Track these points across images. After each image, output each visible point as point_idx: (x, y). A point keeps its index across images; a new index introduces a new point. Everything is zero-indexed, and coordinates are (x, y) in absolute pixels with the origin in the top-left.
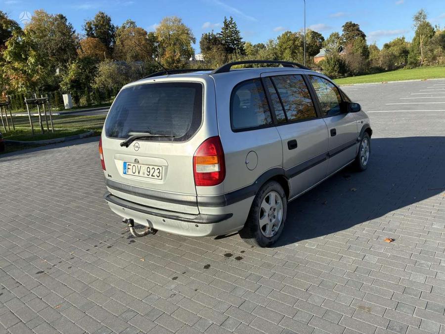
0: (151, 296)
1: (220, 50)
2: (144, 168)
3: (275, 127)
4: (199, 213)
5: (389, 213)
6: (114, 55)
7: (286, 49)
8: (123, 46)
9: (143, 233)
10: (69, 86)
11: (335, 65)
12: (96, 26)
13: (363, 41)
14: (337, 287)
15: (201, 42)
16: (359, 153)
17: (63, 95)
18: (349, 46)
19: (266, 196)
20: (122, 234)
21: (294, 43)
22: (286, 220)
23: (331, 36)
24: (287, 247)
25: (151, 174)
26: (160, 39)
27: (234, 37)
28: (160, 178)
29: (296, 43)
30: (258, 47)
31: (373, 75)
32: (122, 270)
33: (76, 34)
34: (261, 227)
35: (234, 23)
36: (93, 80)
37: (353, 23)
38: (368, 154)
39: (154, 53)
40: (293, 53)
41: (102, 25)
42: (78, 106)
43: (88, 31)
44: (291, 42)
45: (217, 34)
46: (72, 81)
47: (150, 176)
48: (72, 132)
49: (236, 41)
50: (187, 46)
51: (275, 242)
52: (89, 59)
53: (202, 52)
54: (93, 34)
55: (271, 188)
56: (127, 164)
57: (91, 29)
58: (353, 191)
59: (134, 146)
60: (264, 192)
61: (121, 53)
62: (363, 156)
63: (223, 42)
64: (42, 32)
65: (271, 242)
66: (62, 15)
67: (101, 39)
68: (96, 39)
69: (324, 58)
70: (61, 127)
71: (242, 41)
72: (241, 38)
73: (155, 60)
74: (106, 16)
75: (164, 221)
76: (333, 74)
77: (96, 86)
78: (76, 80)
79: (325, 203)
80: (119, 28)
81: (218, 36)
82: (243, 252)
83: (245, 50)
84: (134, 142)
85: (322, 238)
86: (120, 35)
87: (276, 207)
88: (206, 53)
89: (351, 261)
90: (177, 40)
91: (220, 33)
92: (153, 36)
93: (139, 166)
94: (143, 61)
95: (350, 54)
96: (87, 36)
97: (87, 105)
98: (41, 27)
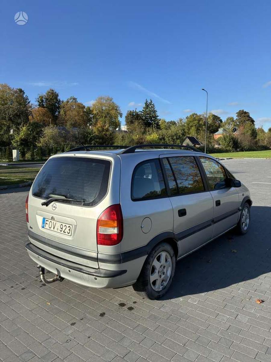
0: (50, 340)
1: (140, 124)
2: (58, 225)
3: (168, 198)
4: (99, 268)
5: (262, 275)
6: (57, 121)
7: (192, 126)
8: (66, 116)
9: (51, 280)
10: (19, 143)
11: (230, 141)
12: (47, 99)
13: (252, 125)
14: (211, 344)
15: (126, 117)
16: (240, 220)
17: (13, 150)
18: (241, 128)
19: (158, 255)
20: (37, 277)
21: (199, 123)
22: (174, 276)
23: (227, 119)
24: (173, 300)
25: (63, 230)
26: (95, 112)
27: (153, 115)
28: (70, 234)
29: (201, 122)
30: (171, 123)
31: (259, 152)
32: (30, 312)
33: (30, 104)
34: (151, 282)
35: (153, 105)
36: (39, 140)
37: (244, 111)
38: (248, 221)
39: (89, 122)
40: (198, 130)
41: (51, 99)
42: (24, 160)
43: (40, 103)
44: (196, 121)
45: (139, 112)
46: (22, 140)
47: (62, 232)
48: (14, 182)
49: (154, 118)
50: (115, 119)
51: (163, 295)
52: (38, 123)
53: (126, 125)
54: (43, 105)
55: (162, 248)
56: (46, 219)
57: (42, 101)
58: (234, 252)
59: (52, 206)
60: (156, 251)
61: (63, 120)
62: (244, 222)
63: (144, 118)
64: (4, 100)
65: (160, 295)
66: (21, 90)
67: (49, 109)
68: (45, 109)
69: (221, 136)
70: (6, 176)
71: (158, 118)
72: (158, 116)
73: (89, 128)
74: (55, 93)
75: (69, 271)
76: (228, 148)
77: (40, 145)
78: (25, 139)
79: (210, 261)
80: (64, 102)
81: (140, 113)
82: (135, 302)
83: (160, 125)
84: (53, 203)
85: (203, 294)
86: (64, 107)
87: (165, 264)
88: (130, 125)
89: (225, 318)
90: (108, 113)
91: (142, 111)
92: (90, 110)
93: (55, 222)
94: (80, 128)
95: (242, 134)
96: (38, 106)
97: (31, 159)
98: (3, 97)
